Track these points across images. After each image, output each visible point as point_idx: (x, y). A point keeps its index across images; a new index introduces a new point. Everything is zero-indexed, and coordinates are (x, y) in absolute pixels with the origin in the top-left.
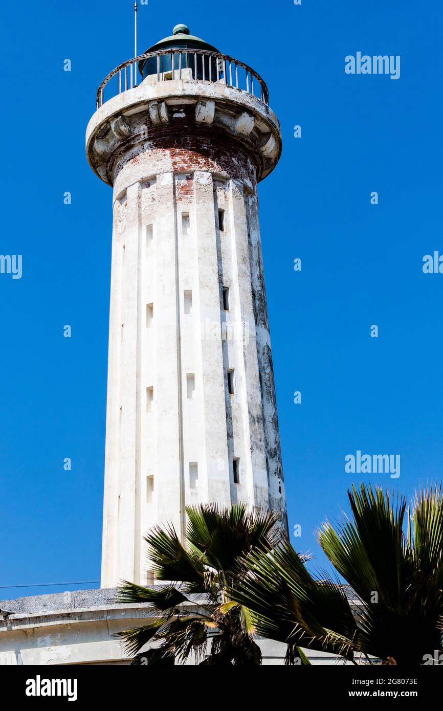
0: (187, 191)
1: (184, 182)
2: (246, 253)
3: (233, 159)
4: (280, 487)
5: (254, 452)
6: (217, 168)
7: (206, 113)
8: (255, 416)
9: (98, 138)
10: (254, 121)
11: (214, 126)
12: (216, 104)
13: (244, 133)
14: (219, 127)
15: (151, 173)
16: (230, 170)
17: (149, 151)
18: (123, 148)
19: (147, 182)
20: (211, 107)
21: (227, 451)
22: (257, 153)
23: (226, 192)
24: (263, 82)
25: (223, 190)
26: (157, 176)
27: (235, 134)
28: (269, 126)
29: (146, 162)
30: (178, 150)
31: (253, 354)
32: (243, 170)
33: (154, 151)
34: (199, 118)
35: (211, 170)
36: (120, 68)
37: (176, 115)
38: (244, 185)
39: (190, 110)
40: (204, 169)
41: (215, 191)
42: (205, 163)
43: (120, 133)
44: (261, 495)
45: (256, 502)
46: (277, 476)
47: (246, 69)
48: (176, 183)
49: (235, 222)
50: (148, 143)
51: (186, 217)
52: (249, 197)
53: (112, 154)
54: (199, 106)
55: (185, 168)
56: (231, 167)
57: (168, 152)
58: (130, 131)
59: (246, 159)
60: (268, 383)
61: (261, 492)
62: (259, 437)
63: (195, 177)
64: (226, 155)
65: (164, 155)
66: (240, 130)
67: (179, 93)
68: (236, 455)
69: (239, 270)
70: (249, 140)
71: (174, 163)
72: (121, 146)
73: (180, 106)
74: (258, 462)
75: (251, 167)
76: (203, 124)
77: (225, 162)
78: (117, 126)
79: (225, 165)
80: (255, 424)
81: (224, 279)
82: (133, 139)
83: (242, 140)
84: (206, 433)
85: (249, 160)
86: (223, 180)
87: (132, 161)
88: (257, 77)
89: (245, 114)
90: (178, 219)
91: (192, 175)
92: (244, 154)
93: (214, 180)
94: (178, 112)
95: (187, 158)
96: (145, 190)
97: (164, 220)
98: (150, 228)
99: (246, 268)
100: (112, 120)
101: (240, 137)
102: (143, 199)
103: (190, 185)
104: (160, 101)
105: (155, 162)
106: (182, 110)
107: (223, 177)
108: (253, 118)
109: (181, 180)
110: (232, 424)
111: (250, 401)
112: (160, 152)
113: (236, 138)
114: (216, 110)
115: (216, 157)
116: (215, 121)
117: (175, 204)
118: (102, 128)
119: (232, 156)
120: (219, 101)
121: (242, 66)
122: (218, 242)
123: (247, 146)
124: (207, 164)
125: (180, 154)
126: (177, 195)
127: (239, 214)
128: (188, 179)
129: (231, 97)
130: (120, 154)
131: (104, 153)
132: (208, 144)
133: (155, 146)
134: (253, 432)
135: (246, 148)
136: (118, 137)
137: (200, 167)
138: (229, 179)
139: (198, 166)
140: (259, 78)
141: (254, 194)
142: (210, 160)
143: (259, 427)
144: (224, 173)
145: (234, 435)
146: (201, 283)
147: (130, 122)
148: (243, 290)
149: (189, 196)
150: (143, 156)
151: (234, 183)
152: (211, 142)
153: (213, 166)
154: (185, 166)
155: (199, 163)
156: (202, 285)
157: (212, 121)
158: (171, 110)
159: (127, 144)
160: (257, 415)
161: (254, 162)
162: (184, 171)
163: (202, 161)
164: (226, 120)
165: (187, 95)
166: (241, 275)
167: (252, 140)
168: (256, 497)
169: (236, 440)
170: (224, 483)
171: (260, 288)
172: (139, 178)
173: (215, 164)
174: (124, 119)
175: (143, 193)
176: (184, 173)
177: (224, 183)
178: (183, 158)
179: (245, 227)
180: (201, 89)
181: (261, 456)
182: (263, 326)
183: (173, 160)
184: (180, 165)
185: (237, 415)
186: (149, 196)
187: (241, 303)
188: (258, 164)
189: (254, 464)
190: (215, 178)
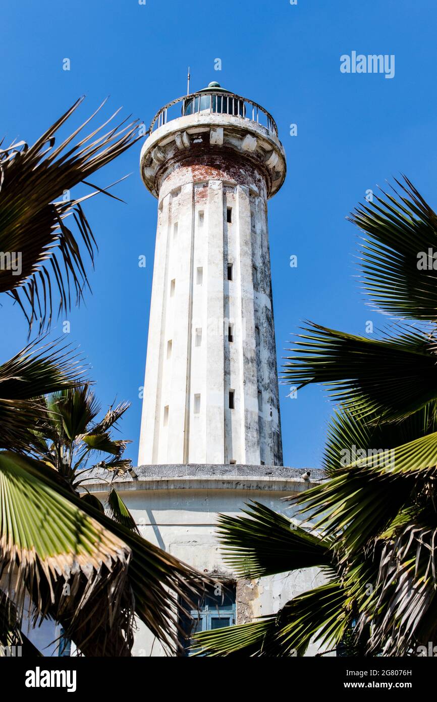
0: (203, 195)
1: (201, 189)
2: (248, 238)
3: (241, 170)
4: (271, 412)
5: (246, 385)
6: (226, 177)
7: (216, 137)
8: (249, 358)
9: (146, 166)
10: (257, 141)
11: (224, 146)
12: (225, 130)
13: (249, 150)
14: (229, 147)
15: (178, 185)
16: (238, 179)
17: (177, 170)
18: (161, 171)
19: (175, 193)
20: (220, 132)
21: (223, 385)
22: (263, 167)
23: (234, 195)
24: (269, 114)
25: (232, 194)
26: (182, 187)
27: (241, 152)
28: (271, 145)
29: (175, 178)
30: (197, 167)
31: (250, 312)
32: (249, 178)
33: (181, 169)
34: (212, 141)
35: (221, 179)
36: (159, 113)
37: (196, 141)
38: (249, 189)
39: (206, 136)
40: (216, 178)
41: (224, 194)
42: (217, 174)
43: (158, 160)
44: (251, 417)
45: (246, 423)
46: (269, 404)
47: (253, 104)
48: (196, 190)
49: (240, 216)
50: (177, 164)
51: (201, 215)
52: (256, 198)
53: (156, 177)
54: (212, 132)
55: (202, 178)
56: (239, 176)
57: (190, 169)
58: (164, 157)
59: (254, 170)
60: (265, 334)
61: (252, 414)
62: (252, 374)
63: (209, 185)
64: (235, 167)
65: (187, 171)
66: (245, 149)
67: (195, 123)
68: (232, 387)
69: (241, 250)
70: (254, 156)
71: (194, 176)
72: (160, 169)
73: (198, 134)
74: (249, 392)
75: (258, 176)
76: (216, 146)
77: (234, 173)
78: (155, 154)
79: (233, 175)
80: (248, 364)
81: (229, 257)
82: (167, 162)
83: (248, 155)
84: (207, 371)
85: (256, 172)
86: (232, 186)
87: (167, 179)
88: (263, 111)
89: (249, 136)
90: (196, 217)
91: (207, 184)
92: (252, 167)
93: (224, 187)
94: (197, 138)
95: (203, 172)
96: (175, 199)
97: (185, 217)
98: (176, 225)
99: (248, 249)
100: (152, 150)
101: (246, 154)
102: (173, 205)
103: (205, 191)
104: (182, 131)
105: (181, 177)
106: (200, 137)
107: (232, 184)
108: (255, 138)
109: (199, 188)
110: (229, 364)
111: (245, 346)
112: (184, 169)
113: (243, 155)
114: (224, 135)
115: (227, 169)
116: (225, 143)
117: (194, 206)
118: (147, 158)
119: (239, 168)
120: (227, 127)
121: (249, 102)
122: (225, 230)
123: (253, 161)
124: (219, 174)
125: (198, 169)
126: (195, 199)
127: (243, 210)
128: (204, 187)
129: (235, 123)
130: (160, 175)
131: (151, 176)
132: (220, 161)
133: (182, 165)
134: (246, 370)
135: (253, 162)
136: (157, 162)
137: (213, 177)
138: (237, 185)
139: (211, 176)
140: (265, 111)
141: (260, 196)
142: (221, 171)
143: (253, 366)
144: (233, 181)
145: (231, 373)
146: (209, 260)
147: (165, 151)
148: (244, 265)
149: (204, 199)
150: (174, 174)
151: (241, 187)
152: (223, 159)
153: (223, 176)
154: (202, 177)
155: (212, 174)
156: (210, 262)
157: (222, 142)
158: (191, 137)
159: (163, 167)
160: (251, 357)
161: (261, 173)
162: (202, 181)
163: (215, 172)
164: (234, 142)
165: (201, 125)
166: (243, 254)
167: (258, 156)
168: (246, 418)
169: (232, 377)
170: (219, 408)
171: (261, 265)
172: (170, 190)
173: (225, 174)
174: (159, 148)
175: (173, 201)
176: (201, 183)
177: (232, 188)
178: (200, 171)
179: (249, 219)
180: (211, 119)
181: (253, 389)
182: (263, 292)
183: (193, 174)
184: (198, 177)
185: (234, 358)
186: (177, 202)
187: (241, 274)
188: (265, 175)
189: (246, 394)
190: (225, 185)
